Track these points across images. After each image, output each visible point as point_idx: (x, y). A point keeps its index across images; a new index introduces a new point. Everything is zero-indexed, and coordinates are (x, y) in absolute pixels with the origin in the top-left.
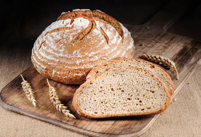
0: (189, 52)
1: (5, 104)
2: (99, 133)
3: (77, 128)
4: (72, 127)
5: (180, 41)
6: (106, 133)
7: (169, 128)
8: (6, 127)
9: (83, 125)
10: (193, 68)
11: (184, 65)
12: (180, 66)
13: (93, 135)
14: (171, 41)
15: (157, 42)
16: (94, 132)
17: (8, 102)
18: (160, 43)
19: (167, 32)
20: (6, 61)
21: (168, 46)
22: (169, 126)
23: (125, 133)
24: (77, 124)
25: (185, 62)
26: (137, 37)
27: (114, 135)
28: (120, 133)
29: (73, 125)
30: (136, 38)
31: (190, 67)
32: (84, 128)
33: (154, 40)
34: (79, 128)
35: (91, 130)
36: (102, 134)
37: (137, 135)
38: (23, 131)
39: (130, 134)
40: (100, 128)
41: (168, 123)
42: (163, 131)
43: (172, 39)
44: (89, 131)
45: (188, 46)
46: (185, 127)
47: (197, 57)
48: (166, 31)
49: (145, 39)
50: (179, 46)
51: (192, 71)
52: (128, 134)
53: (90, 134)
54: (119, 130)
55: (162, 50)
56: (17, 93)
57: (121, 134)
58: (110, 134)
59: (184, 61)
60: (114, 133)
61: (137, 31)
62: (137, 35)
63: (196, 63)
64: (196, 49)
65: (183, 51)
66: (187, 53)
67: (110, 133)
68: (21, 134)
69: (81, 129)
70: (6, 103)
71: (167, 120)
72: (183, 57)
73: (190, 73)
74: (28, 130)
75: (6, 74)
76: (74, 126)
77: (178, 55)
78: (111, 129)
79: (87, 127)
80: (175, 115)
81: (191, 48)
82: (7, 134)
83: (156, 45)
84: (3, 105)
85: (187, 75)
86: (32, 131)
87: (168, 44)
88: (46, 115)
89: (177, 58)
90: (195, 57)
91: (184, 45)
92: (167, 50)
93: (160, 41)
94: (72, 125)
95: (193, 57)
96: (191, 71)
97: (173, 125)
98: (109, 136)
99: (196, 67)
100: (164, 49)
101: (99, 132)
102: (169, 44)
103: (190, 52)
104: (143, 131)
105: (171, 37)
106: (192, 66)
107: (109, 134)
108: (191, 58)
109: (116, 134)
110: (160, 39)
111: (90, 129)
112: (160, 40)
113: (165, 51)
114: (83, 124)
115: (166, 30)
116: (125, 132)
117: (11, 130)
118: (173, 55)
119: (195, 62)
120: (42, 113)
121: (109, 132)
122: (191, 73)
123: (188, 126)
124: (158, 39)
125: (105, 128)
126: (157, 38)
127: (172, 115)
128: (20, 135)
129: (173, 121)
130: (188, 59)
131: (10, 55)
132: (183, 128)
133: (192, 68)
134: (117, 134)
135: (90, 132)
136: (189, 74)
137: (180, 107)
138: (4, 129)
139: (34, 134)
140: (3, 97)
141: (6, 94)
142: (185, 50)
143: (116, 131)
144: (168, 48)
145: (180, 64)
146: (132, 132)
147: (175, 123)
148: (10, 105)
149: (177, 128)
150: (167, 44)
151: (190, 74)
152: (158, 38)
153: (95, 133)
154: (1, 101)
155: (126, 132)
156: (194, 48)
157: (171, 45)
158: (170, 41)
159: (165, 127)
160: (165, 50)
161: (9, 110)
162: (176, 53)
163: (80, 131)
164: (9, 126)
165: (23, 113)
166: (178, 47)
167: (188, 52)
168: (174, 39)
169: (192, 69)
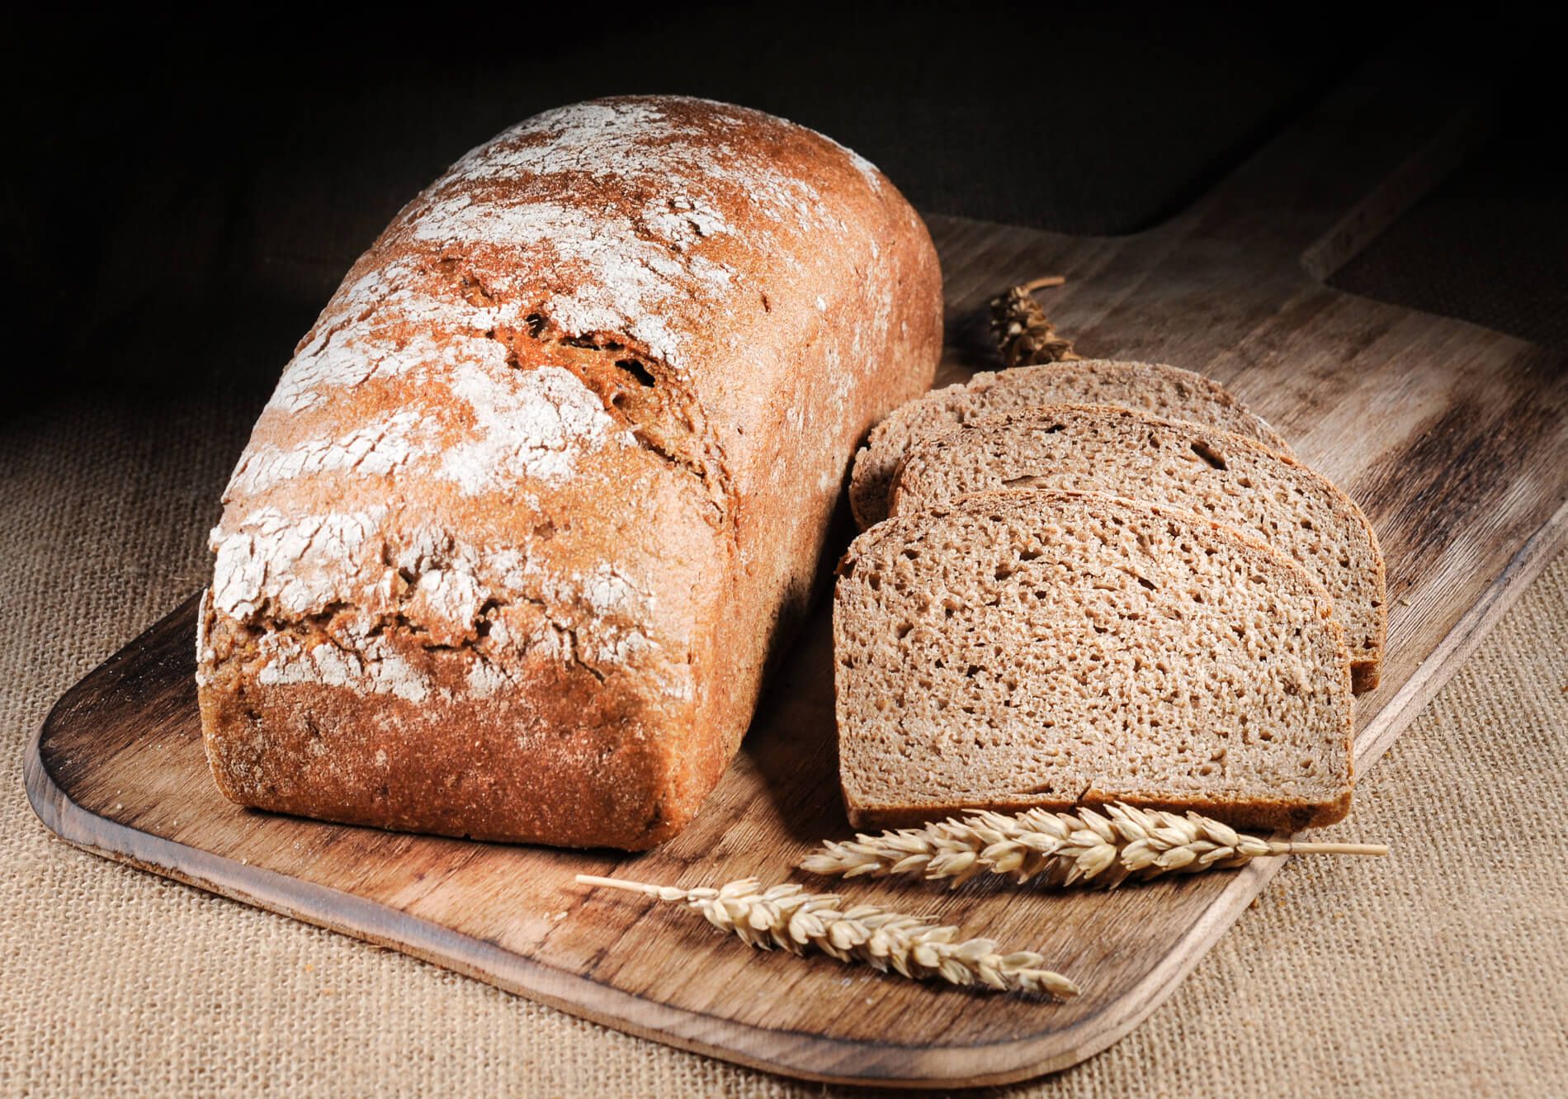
0: (1494, 435)
1: (75, 810)
2: (778, 1031)
3: (614, 994)
4: (573, 985)
5: (1428, 359)
6: (832, 1032)
7: (1379, 988)
8: (128, 988)
9: (659, 976)
10: (1522, 557)
11: (1453, 533)
12: (1415, 540)
13: (731, 1046)
14: (1359, 357)
15: (1252, 364)
16: (739, 1023)
17: (93, 800)
18: (1271, 366)
19: (1332, 289)
20: (116, 504)
21: (1336, 392)
22: (1375, 976)
23: (978, 1032)
24: (614, 967)
25: (1458, 514)
26: (1096, 323)
27: (894, 1051)
28: (938, 1036)
29: (584, 970)
30: (1093, 329)
31: (1498, 546)
32: (664, 994)
33: (1229, 349)
34: (628, 992)
35: (716, 1011)
36: (802, 1040)
37: (1072, 1051)
38: (265, 1019)
39: (1014, 1046)
40: (788, 994)
41: (1369, 951)
42: (1330, 1004)
43: (1367, 340)
44: (702, 1015)
45: (1486, 396)
46: (1496, 976)
47: (1554, 477)
48: (1328, 282)
49: (1162, 340)
50: (1417, 391)
51: (1508, 575)
52: (996, 1043)
53: (712, 1039)
54: (932, 1010)
55: (1287, 418)
56: (167, 732)
57: (946, 1045)
58: (862, 1041)
59: (1452, 503)
60: (890, 1034)
61: (1099, 279)
62: (1099, 305)
63: (1539, 517)
64: (1544, 413)
65: (1447, 426)
66: (1476, 445)
67: (863, 1030)
68: (245, 1041)
69: (644, 1006)
70: (85, 801)
71: (1362, 928)
72: (1445, 474)
73: (1491, 594)
74: (297, 1012)
75: (121, 600)
76: (586, 977)
77: (1408, 460)
78: (869, 1002)
79: (691, 988)
80: (1419, 892)
81: (1504, 406)
82: (139, 1040)
83: (1239, 383)
84: (59, 815)
85: (1470, 609)
86: (331, 1019)
87: (1337, 380)
88: (381, 897)
89: (1395, 484)
90: (1537, 477)
91: (1458, 382)
92: (1328, 423)
93: (1273, 354)
94: (576, 974)
95: (1518, 471)
96: (1501, 579)
97: (1406, 968)
98: (853, 1057)
99: (1543, 550)
100: (1303, 412)
101: (775, 1022)
102: (1341, 380)
103: (1501, 438)
104: (1119, 1023)
105: (1359, 325)
106: (1513, 544)
107: (854, 1042)
108: (1506, 486)
109: (907, 1039)
110: (1275, 337)
111: (712, 1005)
112: (1272, 346)
113: (1305, 432)
114: (657, 965)
115: (1320, 275)
116: (980, 1026)
117: (168, 1014)
118: (1364, 462)
119: (1537, 508)
120: (352, 878)
121: (858, 1024)
122: (1501, 592)
123: (1520, 971)
124: (1261, 340)
125: (827, 996)
126: (1252, 328)
127: (1393, 893)
128: (241, 1047)
129: (1407, 937)
130: (1483, 487)
131: (143, 456)
132: (1487, 985)
133: (1513, 557)
134: (919, 1040)
135: (710, 1025)
136: (1485, 601)
137: (1456, 832)
138: (114, 1007)
139: (351, 1044)
140: (61, 761)
141: (84, 740)
142: (1463, 423)
143: (910, 1020)
144: (1330, 410)
145: (1417, 526)
146: (1027, 1032)
147: (1422, 946)
148: (108, 818)
149: (1442, 984)
150: (1326, 375)
151: (1494, 599)
152: (1259, 331)
153: (745, 1033)
154: (44, 786)
155: (987, 1026)
156: (1532, 406)
157: (1358, 384)
158: (1353, 353)
159: (1348, 978)
160: (1307, 421)
161: (104, 854)
162: (1394, 442)
163: (634, 1019)
164: (155, 983)
165: (206, 881)
166: (1414, 401)
167: (1482, 436)
168: (1379, 343)
169: (1509, 564)
